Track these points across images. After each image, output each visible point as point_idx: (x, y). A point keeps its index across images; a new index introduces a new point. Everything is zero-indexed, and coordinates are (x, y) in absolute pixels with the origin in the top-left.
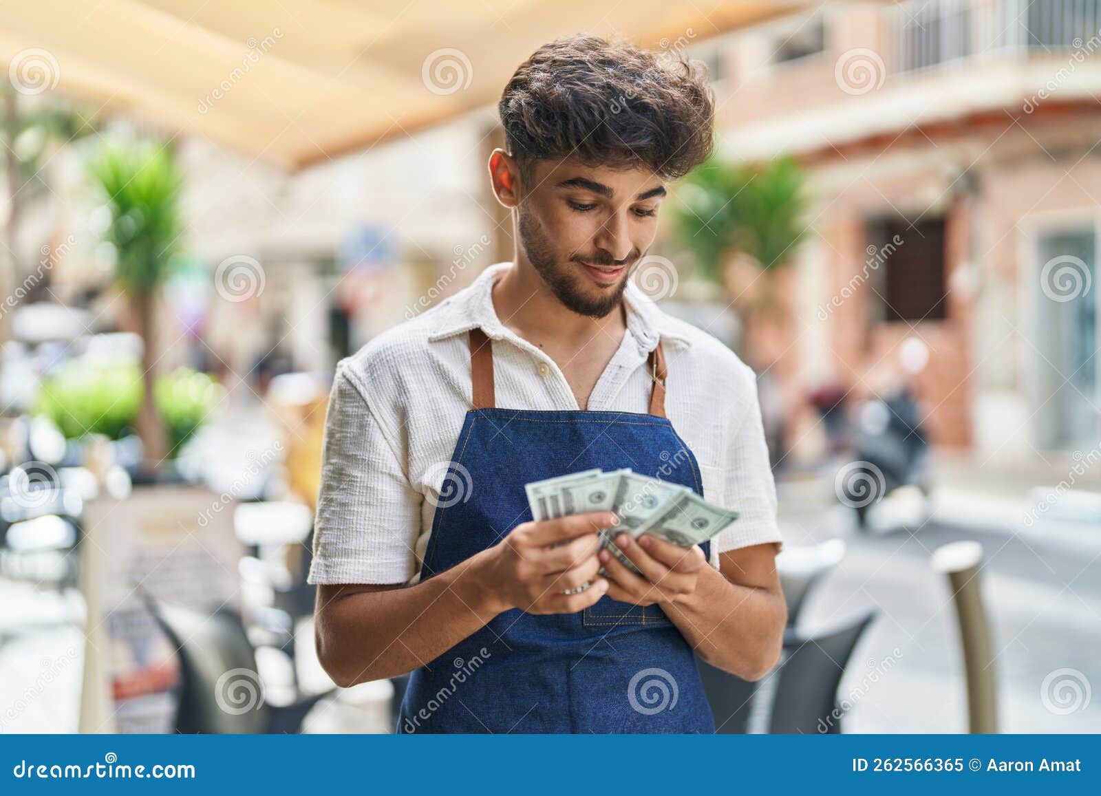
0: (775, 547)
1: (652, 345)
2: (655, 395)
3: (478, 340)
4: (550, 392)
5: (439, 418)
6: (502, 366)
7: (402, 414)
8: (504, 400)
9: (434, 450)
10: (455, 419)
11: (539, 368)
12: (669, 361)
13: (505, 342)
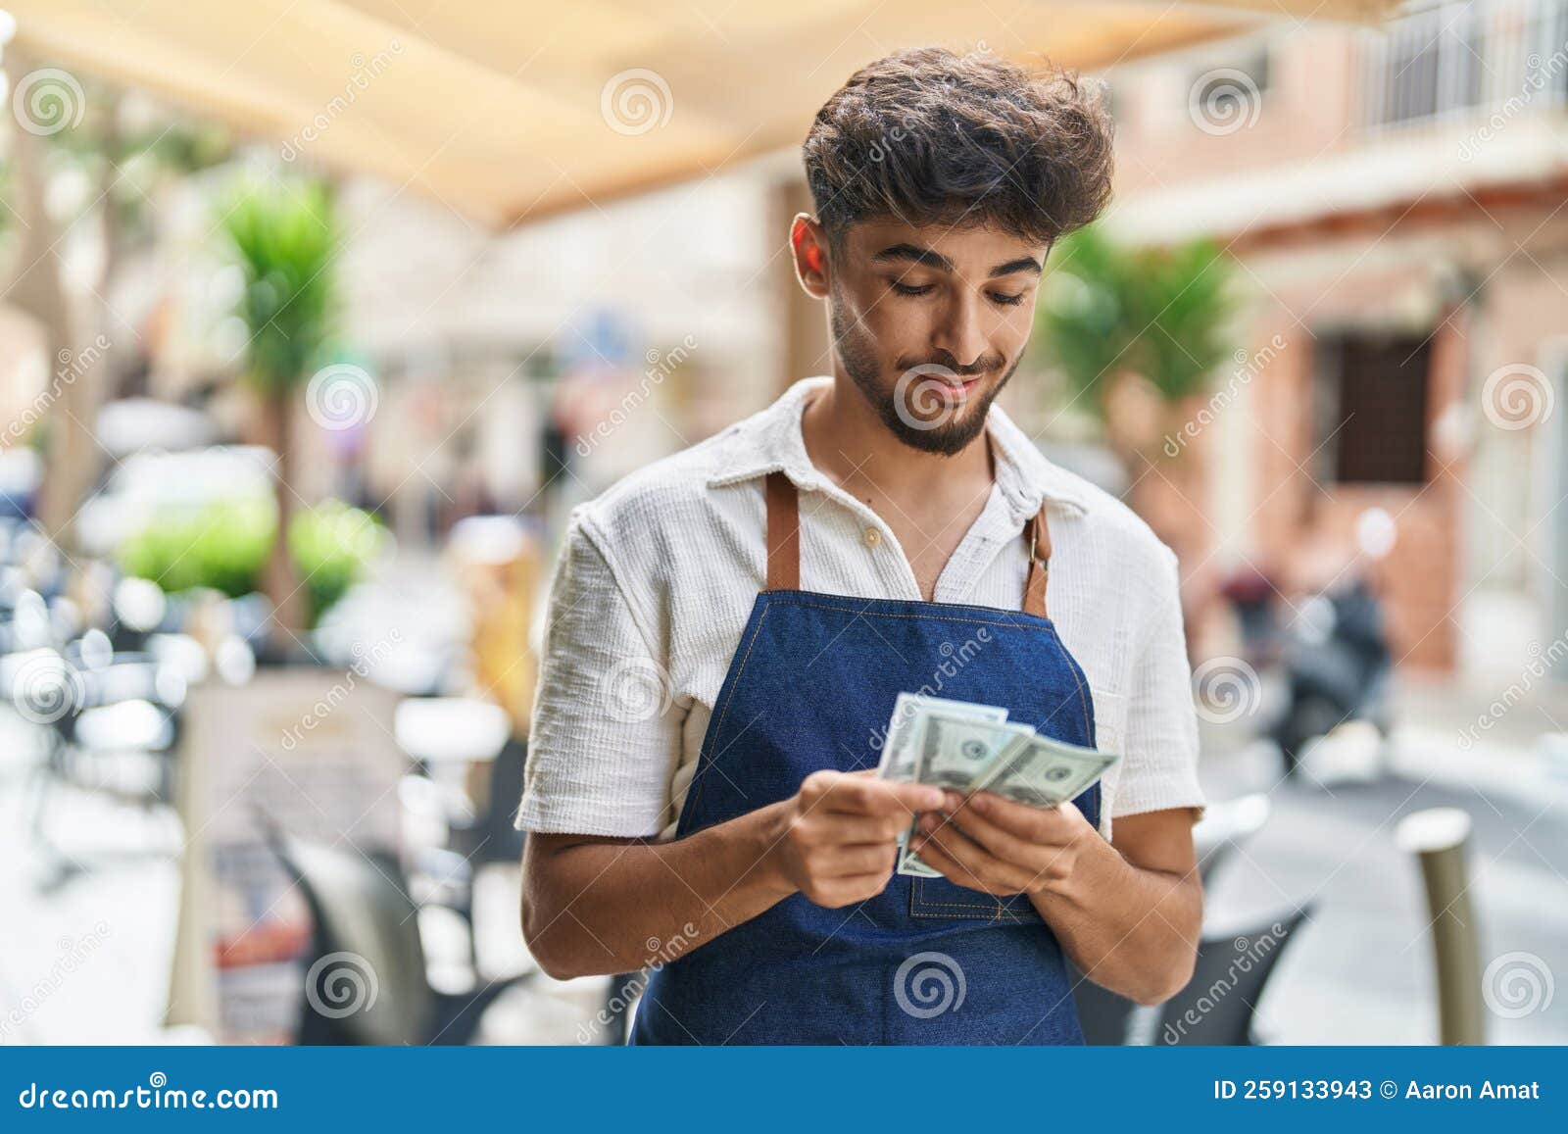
0: (1193, 814)
1: (1031, 510)
2: (1032, 583)
3: (779, 490)
4: (880, 572)
5: (715, 599)
6: (811, 527)
7: (664, 592)
8: (813, 579)
9: (708, 647)
10: (740, 602)
11: (866, 535)
12: (1054, 534)
13: (818, 494)
